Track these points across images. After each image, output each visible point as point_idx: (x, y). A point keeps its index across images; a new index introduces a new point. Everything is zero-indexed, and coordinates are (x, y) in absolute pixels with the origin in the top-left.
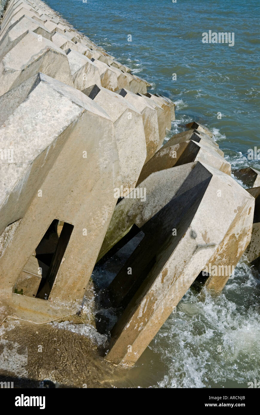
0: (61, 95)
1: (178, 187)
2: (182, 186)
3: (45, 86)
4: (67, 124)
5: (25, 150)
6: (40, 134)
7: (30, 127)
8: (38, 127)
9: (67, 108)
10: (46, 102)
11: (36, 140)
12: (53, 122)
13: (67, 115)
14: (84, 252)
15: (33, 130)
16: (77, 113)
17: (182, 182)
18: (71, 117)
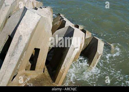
0: (34, 13)
1: (65, 33)
2: (66, 33)
3: (29, 10)
4: (38, 21)
5: (28, 30)
6: (31, 25)
7: (28, 24)
8: (30, 23)
9: (37, 17)
10: (30, 15)
11: (31, 27)
12: (34, 21)
13: (37, 18)
14: (43, 55)
15: (29, 24)
16: (40, 18)
17: (66, 32)
18: (38, 19)
